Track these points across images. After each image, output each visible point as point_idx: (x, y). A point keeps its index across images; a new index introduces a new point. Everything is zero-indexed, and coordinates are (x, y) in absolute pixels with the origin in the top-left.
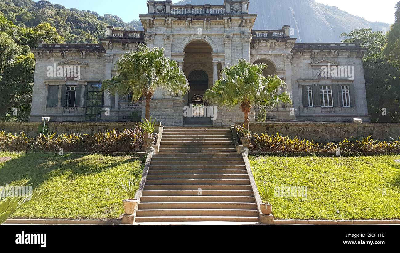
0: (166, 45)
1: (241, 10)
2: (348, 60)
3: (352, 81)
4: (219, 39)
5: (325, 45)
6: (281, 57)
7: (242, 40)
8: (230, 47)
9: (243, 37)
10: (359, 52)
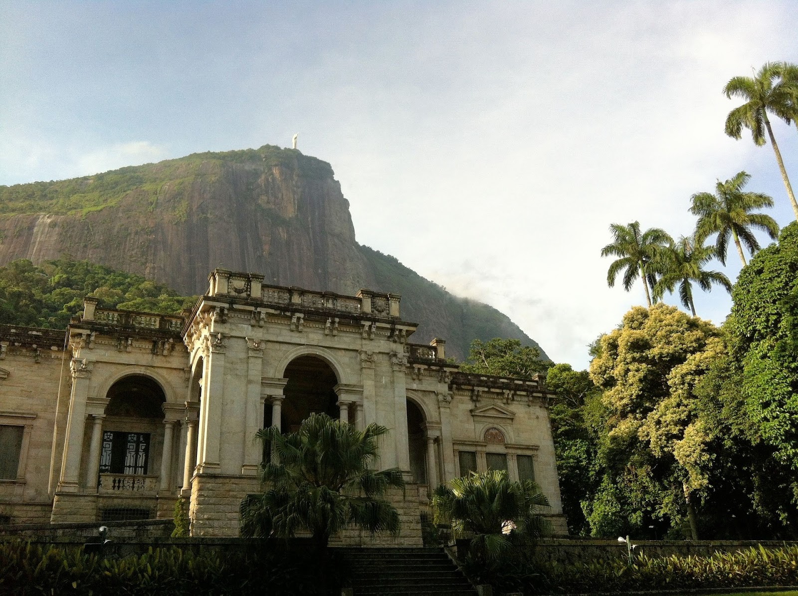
0: (252, 360)
1: (388, 311)
2: (528, 409)
3: (537, 450)
4: (351, 358)
5: (491, 379)
6: (433, 396)
7: (392, 364)
8: (373, 377)
9: (394, 360)
10: (545, 398)
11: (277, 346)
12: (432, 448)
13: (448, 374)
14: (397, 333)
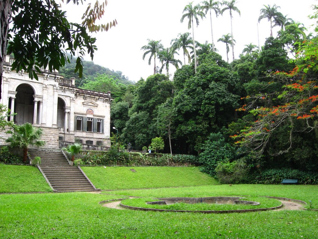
0: (5, 85)
2: (103, 103)
3: (104, 117)
4: (39, 86)
5: (92, 92)
6: (69, 98)
7: (54, 89)
8: (47, 93)
9: (55, 88)
10: (110, 100)
11: (14, 80)
12: (66, 116)
13: (75, 91)
14: (57, 78)
